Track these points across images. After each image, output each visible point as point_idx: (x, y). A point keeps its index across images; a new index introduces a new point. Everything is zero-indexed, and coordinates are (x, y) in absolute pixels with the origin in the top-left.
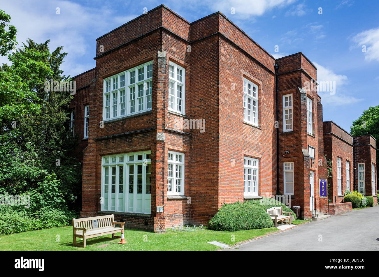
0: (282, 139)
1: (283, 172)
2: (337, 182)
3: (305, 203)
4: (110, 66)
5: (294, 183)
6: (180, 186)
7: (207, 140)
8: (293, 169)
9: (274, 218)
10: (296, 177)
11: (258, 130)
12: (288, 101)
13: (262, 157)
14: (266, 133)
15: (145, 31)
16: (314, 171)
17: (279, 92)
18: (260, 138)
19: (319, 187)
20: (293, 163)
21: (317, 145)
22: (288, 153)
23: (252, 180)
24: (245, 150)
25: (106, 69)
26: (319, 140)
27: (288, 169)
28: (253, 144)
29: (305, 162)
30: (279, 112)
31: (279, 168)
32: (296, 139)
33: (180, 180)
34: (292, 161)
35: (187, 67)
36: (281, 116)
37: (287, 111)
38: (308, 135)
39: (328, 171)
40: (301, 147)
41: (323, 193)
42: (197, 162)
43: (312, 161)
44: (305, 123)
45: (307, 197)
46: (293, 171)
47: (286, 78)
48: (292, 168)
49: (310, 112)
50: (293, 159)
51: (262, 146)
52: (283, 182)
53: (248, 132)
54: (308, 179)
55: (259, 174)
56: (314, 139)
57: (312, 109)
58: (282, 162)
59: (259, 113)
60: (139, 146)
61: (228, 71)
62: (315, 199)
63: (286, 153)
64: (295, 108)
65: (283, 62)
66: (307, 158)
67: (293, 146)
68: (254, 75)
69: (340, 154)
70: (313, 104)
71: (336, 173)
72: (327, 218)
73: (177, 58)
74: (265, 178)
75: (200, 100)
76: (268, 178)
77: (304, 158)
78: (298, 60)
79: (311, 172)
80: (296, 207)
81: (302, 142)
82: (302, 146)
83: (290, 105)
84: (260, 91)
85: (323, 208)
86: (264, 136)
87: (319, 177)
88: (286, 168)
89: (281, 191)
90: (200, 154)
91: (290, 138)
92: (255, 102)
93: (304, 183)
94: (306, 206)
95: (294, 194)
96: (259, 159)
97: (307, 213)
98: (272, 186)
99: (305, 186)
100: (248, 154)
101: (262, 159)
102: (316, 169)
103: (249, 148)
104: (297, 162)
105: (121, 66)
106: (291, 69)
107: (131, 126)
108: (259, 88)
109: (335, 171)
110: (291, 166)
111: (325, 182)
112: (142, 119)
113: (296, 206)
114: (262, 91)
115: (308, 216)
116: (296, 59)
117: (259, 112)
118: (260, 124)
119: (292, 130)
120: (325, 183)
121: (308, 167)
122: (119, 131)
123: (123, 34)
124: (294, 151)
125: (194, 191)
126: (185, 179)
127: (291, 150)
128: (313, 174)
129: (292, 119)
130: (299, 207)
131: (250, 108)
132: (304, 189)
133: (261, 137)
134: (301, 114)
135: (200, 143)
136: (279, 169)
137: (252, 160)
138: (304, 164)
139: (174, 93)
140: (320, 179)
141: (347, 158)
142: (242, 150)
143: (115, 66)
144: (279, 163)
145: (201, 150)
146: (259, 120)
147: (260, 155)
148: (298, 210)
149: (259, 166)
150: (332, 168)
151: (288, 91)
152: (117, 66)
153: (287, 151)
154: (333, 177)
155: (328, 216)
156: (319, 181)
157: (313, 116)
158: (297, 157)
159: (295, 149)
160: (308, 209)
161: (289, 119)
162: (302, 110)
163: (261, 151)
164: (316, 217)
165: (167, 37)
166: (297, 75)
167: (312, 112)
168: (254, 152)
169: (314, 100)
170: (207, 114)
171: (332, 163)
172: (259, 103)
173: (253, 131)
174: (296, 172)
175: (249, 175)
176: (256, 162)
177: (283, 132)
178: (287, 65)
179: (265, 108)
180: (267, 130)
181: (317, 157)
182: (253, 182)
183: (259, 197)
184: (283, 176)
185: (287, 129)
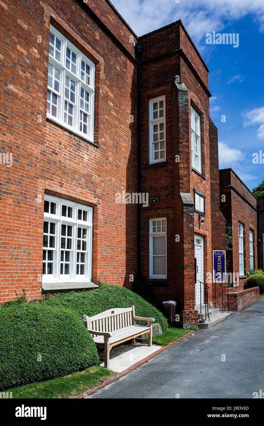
0: (146, 177)
1: (149, 236)
2: (238, 258)
3: (185, 295)
5: (168, 257)
8: (165, 231)
10: (170, 246)
11: (91, 148)
12: (158, 110)
13: (99, 204)
14: (111, 159)
16: (204, 237)
17: (143, 93)
18: (95, 163)
19: (212, 264)
20: (165, 219)
21: (209, 192)
22: (156, 201)
23: (75, 250)
24: (48, 179)
26: (212, 185)
27: (158, 230)
28: (75, 172)
29: (185, 215)
30: (142, 128)
31: (141, 229)
32: (171, 174)
34: (163, 216)
36: (145, 135)
37: (155, 127)
38: (193, 170)
39: (227, 240)
40: (179, 188)
43: (199, 219)
45: (190, 283)
46: (165, 234)
47: (154, 67)
48: (164, 229)
49: (197, 136)
50: (166, 211)
51: (101, 181)
52: (149, 256)
53: (60, 144)
54: (190, 249)
55: (93, 237)
56: (204, 182)
58: (146, 217)
59: (95, 116)
62: (206, 285)
63: (152, 200)
64: (169, 118)
65: (150, 41)
66: (189, 208)
67: (166, 188)
68: (82, 34)
69: (242, 219)
70: (202, 122)
71: (237, 244)
72: (226, 318)
74: (109, 246)
76: (115, 247)
77: (183, 209)
78: (174, 35)
79: (196, 237)
80: (168, 304)
81: (181, 179)
82: (181, 185)
83: (161, 115)
84: (99, 74)
85: (220, 300)
86: (106, 164)
87: (212, 247)
88: (154, 230)
89: (144, 271)
91: (160, 174)
92: (86, 93)
93: (183, 256)
94: (187, 302)
95: (168, 277)
96: (93, 206)
97: (188, 315)
98: (126, 262)
99: (186, 263)
100: (59, 191)
101: (99, 207)
102: (208, 233)
103: (64, 178)
104: (171, 217)
106: (163, 51)
108: (96, 68)
109: (236, 241)
110: (161, 226)
111: (221, 255)
113: (168, 302)
114: (102, 75)
115: (192, 319)
116: (172, 34)
117: (96, 114)
118: (98, 137)
119: (164, 159)
120: (223, 258)
124: (166, 197)
127: (162, 195)
128: (203, 242)
129: (164, 141)
130: (173, 302)
131: (72, 101)
132: (183, 268)
133: (98, 162)
134: (178, 128)
136: (142, 231)
137: (76, 208)
138: (185, 220)
140: (213, 251)
141: (251, 225)
142: (38, 178)
144: (142, 220)
146: (95, 129)
147: (95, 198)
148: (172, 308)
149: (93, 221)
150: (231, 236)
151: (158, 90)
153: (156, 196)
154: (234, 249)
155: (226, 314)
156: (212, 255)
157: (201, 144)
158: (172, 207)
159: (169, 194)
160: (191, 307)
161: (159, 141)
162: (180, 120)
163: (98, 191)
164: (206, 322)
166: (172, 62)
167: (201, 136)
168: (79, 190)
169: (204, 117)
171: (231, 230)
172: (95, 97)
173: (75, 145)
174: (170, 237)
175: (81, 239)
176: (85, 213)
177: (148, 164)
178: (157, 46)
179: (110, 110)
180: (113, 153)
181: (209, 212)
182: (78, 254)
183: (94, 285)
184: (149, 243)
185: (155, 159)
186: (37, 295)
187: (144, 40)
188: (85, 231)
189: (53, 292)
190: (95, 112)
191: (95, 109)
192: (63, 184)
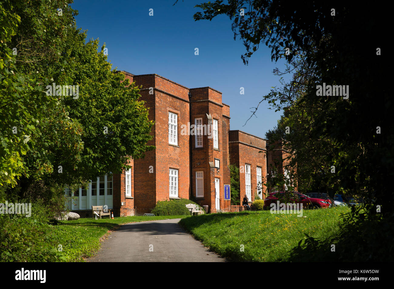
0: (194, 153)
1: (196, 179)
2: (245, 188)
3: (212, 203)
5: (204, 188)
7: (147, 159)
9: (190, 210)
10: (205, 183)
11: (178, 148)
12: (199, 123)
14: (183, 150)
16: (219, 178)
17: (192, 116)
19: (224, 191)
20: (203, 172)
21: (222, 157)
22: (199, 165)
23: (174, 185)
24: (170, 164)
27: (200, 177)
29: (211, 171)
38: (214, 150)
41: (227, 196)
42: (140, 173)
43: (217, 171)
44: (212, 142)
45: (213, 198)
46: (203, 178)
47: (197, 105)
48: (202, 176)
49: (216, 131)
50: (203, 169)
51: (180, 160)
52: (196, 187)
53: (171, 151)
54: (214, 185)
55: (178, 181)
56: (219, 153)
57: (218, 128)
58: (194, 171)
61: (160, 112)
62: (220, 200)
63: (197, 164)
65: (195, 92)
66: (213, 168)
68: (174, 108)
69: (248, 161)
71: (244, 179)
74: (183, 184)
77: (210, 169)
78: (206, 92)
79: (216, 179)
82: (209, 159)
86: (182, 152)
87: (223, 183)
88: (198, 176)
89: (194, 194)
90: (142, 168)
92: (175, 127)
93: (211, 187)
94: (212, 205)
97: (213, 210)
99: (212, 190)
100: (171, 167)
101: (180, 170)
102: (221, 177)
106: (201, 98)
108: (178, 116)
109: (243, 177)
114: (180, 118)
118: (179, 143)
119: (202, 146)
120: (228, 188)
121: (213, 175)
125: (138, 193)
127: (201, 162)
129: (202, 138)
130: (207, 206)
131: (172, 133)
132: (210, 192)
133: (180, 153)
135: (142, 160)
136: (193, 177)
137: (174, 171)
138: (211, 173)
140: (224, 185)
141: (258, 163)
144: (192, 172)
145: (143, 165)
148: (207, 208)
149: (178, 175)
151: (199, 116)
153: (198, 162)
154: (241, 183)
156: (224, 187)
157: (218, 134)
159: (204, 162)
160: (214, 207)
161: (199, 137)
166: (205, 104)
167: (218, 130)
168: (175, 165)
169: (220, 120)
171: (239, 170)
173: (174, 150)
174: (205, 179)
175: (172, 181)
176: (176, 172)
177: (195, 148)
178: (199, 95)
180: (183, 147)
181: (222, 167)
183: (179, 198)
184: (195, 182)
185: (198, 145)
186: (169, 200)
187: (192, 90)
189: (173, 199)
190: (178, 134)
191: (178, 132)
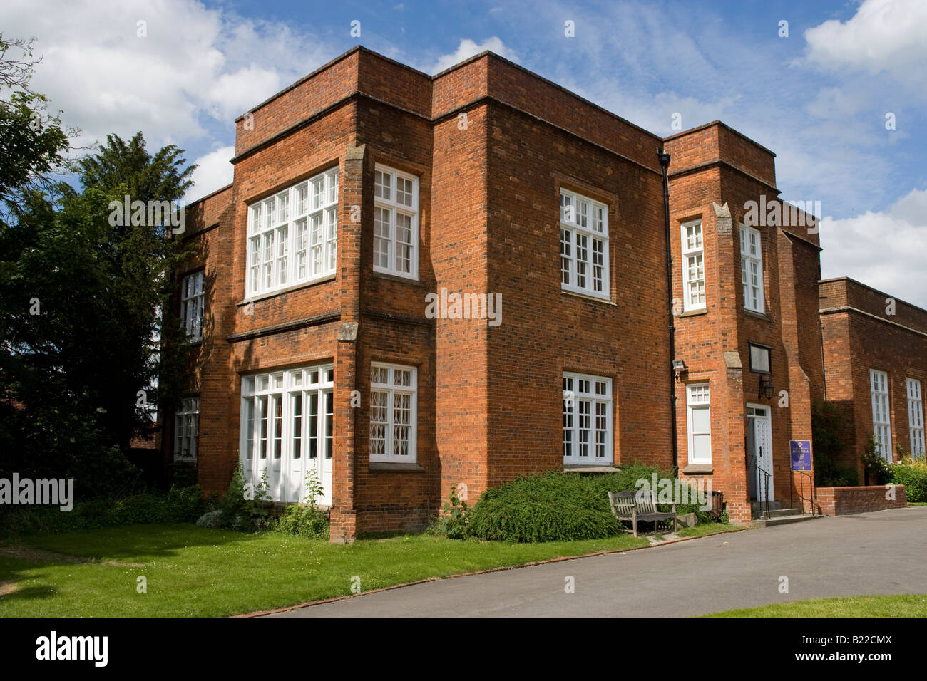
1: (686, 407)
4: (259, 176)
6: (406, 443)
7: (464, 336)
8: (708, 401)
10: (714, 420)
11: (607, 309)
12: (694, 237)
13: (619, 373)
15: (326, 103)
17: (673, 216)
20: (707, 384)
21: (779, 339)
23: (594, 427)
25: (251, 183)
27: (698, 399)
28: (591, 342)
29: (730, 382)
30: (673, 263)
31: (676, 398)
32: (713, 327)
33: (407, 428)
35: (424, 172)
36: (677, 272)
37: (691, 260)
40: (723, 346)
43: (761, 380)
45: (738, 468)
46: (708, 404)
47: (686, 182)
48: (706, 397)
50: (708, 374)
51: (622, 346)
52: (687, 434)
54: (739, 425)
55: (613, 412)
56: (767, 326)
57: (763, 252)
59: (610, 269)
60: (312, 353)
64: (708, 252)
65: (679, 144)
66: (736, 373)
67: (706, 344)
69: (881, 362)
70: (764, 239)
71: (869, 409)
73: (396, 156)
75: (451, 245)
77: (727, 373)
78: (711, 139)
81: (725, 335)
84: (613, 216)
88: (694, 398)
90: (451, 368)
91: (699, 325)
92: (599, 243)
93: (730, 433)
95: (713, 461)
96: (613, 376)
100: (577, 367)
101: (619, 376)
103: (581, 352)
104: (715, 383)
105: (280, 178)
106: (698, 159)
107: (298, 309)
108: (609, 210)
109: (865, 404)
110: (703, 394)
112: (318, 294)
115: (743, 514)
116: (707, 138)
117: (610, 266)
119: (703, 306)
121: (739, 395)
122: (275, 320)
123: (286, 109)
124: (707, 356)
126: (418, 425)
127: (702, 354)
128: (770, 412)
129: (703, 279)
131: (584, 258)
132: (729, 449)
133: (617, 324)
135: (450, 342)
136: (676, 401)
137: (593, 381)
138: (729, 388)
139: (390, 234)
141: (911, 369)
142: (557, 357)
143: (270, 177)
144: (676, 386)
145: (452, 359)
146: (611, 285)
147: (614, 367)
149: (613, 394)
152: (272, 177)
154: (857, 418)
157: (764, 271)
158: (716, 370)
159: (711, 352)
160: (741, 499)
161: (697, 279)
163: (618, 359)
165: (370, 114)
167: (763, 259)
168: (597, 361)
169: (768, 230)
170: (465, 276)
172: (610, 245)
173: (591, 312)
174: (715, 408)
175: (584, 415)
176: (604, 385)
177: (683, 311)
179: (628, 255)
180: (635, 307)
182: (597, 432)
184: (687, 417)
185: (692, 305)
188: (604, 406)
190: (610, 263)
191: (610, 260)
192: (580, 358)
